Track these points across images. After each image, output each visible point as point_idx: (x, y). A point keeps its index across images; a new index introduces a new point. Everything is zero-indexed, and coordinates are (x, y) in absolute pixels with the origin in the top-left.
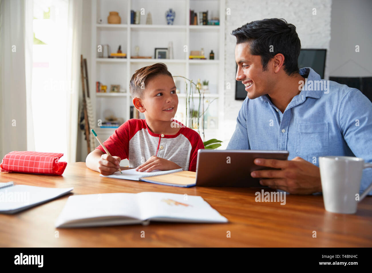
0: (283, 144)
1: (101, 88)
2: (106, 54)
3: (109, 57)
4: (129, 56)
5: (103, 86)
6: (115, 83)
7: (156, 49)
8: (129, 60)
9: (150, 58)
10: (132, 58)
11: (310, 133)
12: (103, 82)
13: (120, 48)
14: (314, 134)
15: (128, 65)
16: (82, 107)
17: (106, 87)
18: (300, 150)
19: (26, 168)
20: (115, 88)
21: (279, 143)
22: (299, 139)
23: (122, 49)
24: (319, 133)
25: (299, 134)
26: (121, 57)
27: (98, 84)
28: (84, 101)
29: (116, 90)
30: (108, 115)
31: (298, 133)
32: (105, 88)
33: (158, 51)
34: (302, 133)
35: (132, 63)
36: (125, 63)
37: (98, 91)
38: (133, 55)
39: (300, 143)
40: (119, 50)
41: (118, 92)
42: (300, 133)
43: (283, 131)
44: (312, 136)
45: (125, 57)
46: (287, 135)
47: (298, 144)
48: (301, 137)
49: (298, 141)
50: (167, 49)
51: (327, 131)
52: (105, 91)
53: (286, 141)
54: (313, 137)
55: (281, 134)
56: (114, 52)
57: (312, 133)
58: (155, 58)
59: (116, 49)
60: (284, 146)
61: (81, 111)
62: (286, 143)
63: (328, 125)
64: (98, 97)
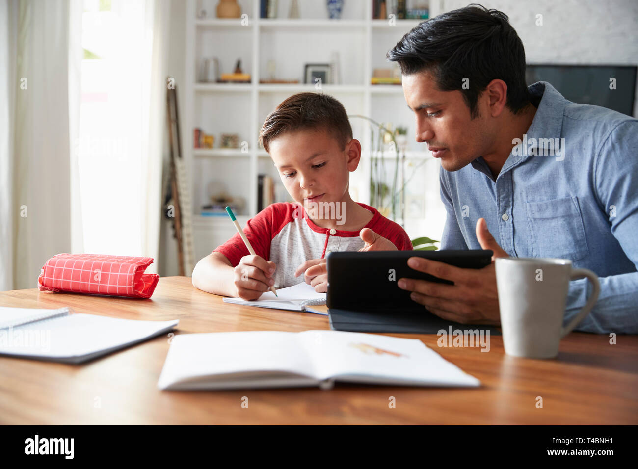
0: (508, 242)
1: (202, 140)
2: (212, 76)
3: (220, 81)
4: (255, 79)
5: (207, 137)
6: (230, 131)
7: (307, 66)
8: (255, 87)
9: (296, 82)
10: (261, 82)
11: (548, 219)
12: (207, 130)
13: (238, 65)
14: (556, 220)
15: (255, 97)
16: (167, 176)
17: (212, 138)
18: (539, 250)
19: (85, 284)
20: (229, 141)
21: (502, 241)
22: (533, 230)
23: (244, 66)
24: (563, 217)
25: (531, 221)
26: (241, 82)
27: (198, 133)
28: (173, 165)
29: (230, 143)
30: (217, 192)
31: (529, 220)
32: (209, 140)
33: (310, 70)
34: (535, 219)
35: (261, 94)
36: (249, 93)
37: (198, 145)
38: (265, 77)
39: (535, 237)
40: (238, 69)
41: (236, 146)
42: (533, 220)
43: (504, 216)
44: (553, 223)
45: (249, 82)
46: (512, 225)
47: (533, 240)
48: (535, 225)
49: (532, 234)
50: (327, 65)
51: (576, 212)
52: (209, 146)
53: (512, 237)
54: (554, 226)
55: (502, 223)
56: (228, 71)
57: (553, 218)
58: (305, 82)
59: (232, 66)
60: (510, 246)
61: (166, 183)
62: (512, 240)
63: (576, 202)
64: (197, 157)
